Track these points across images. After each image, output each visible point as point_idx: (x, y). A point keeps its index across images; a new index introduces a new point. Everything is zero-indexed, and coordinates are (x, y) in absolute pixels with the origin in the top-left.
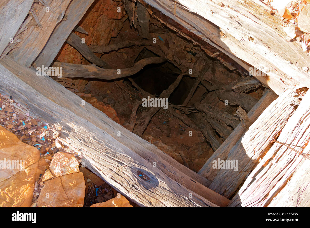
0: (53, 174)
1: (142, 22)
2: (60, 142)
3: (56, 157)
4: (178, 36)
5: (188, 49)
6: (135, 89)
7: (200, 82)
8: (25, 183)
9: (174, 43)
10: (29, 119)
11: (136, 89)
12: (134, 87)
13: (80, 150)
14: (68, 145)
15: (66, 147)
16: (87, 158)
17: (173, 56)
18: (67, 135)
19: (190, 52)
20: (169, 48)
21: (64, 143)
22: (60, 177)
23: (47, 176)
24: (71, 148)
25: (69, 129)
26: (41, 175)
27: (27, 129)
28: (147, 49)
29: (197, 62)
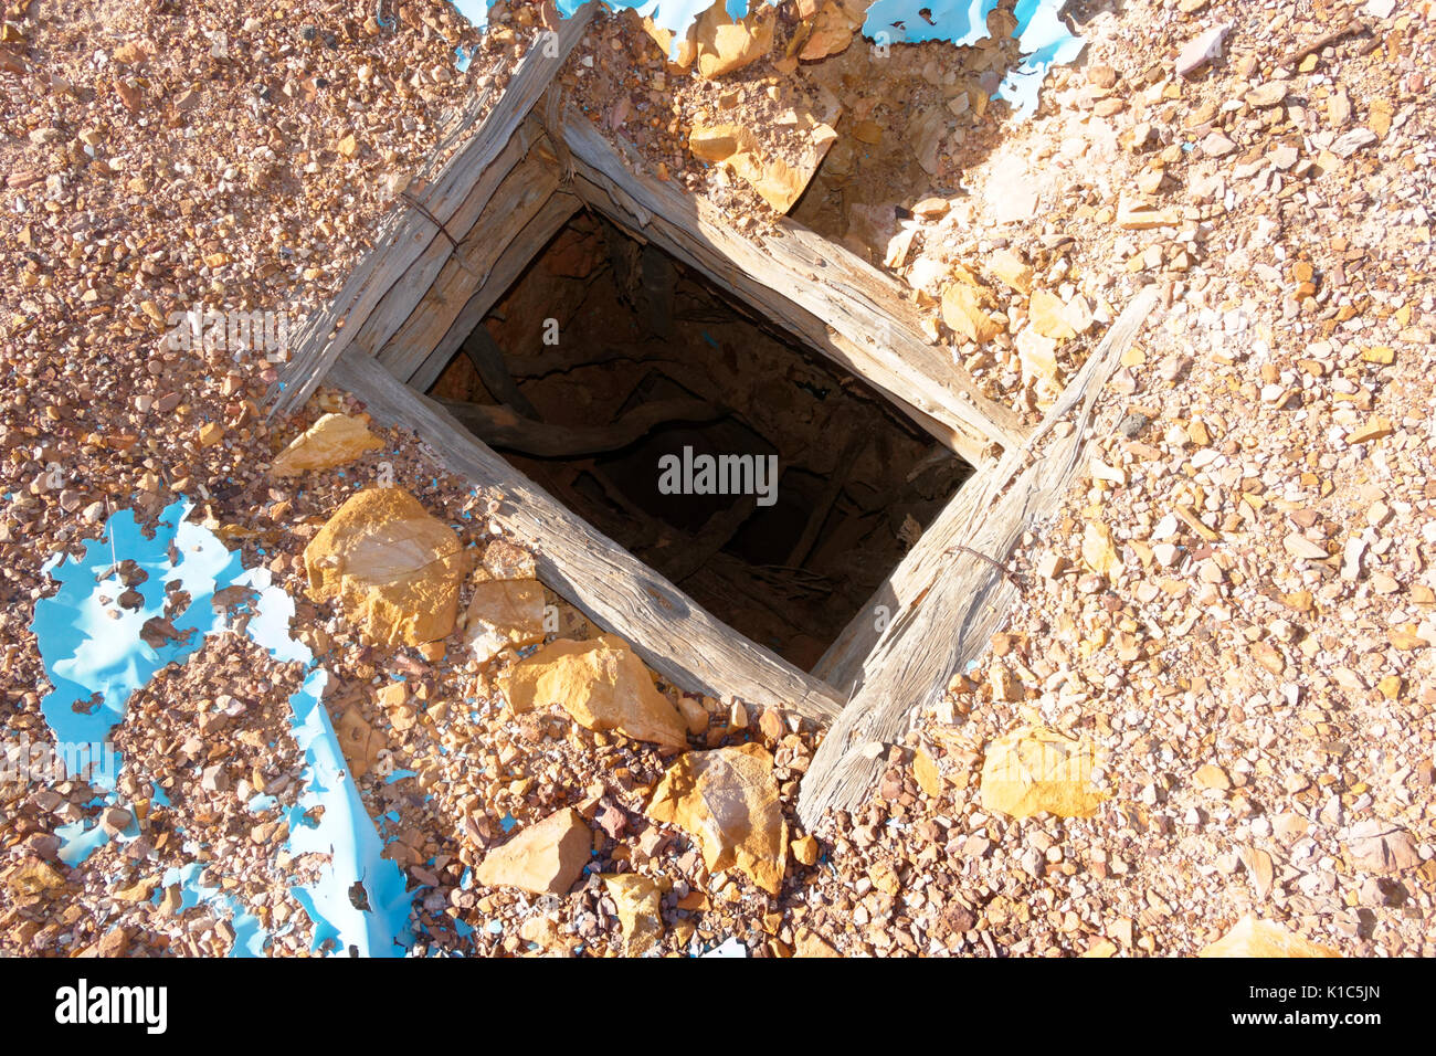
0: (490, 573)
1: (653, 288)
2: (498, 524)
3: (492, 547)
4: (766, 333)
5: (798, 376)
6: (613, 511)
7: (843, 489)
8: (446, 580)
9: (754, 357)
10: (444, 476)
11: (620, 509)
12: (611, 503)
13: (538, 540)
14: (513, 530)
15: (510, 533)
16: (550, 556)
17: (751, 398)
18: (514, 510)
19: (809, 386)
20: (736, 372)
21: (507, 526)
22: (502, 581)
23: (480, 575)
24: (519, 537)
25: (518, 499)
26: (469, 575)
27: (440, 493)
28: (661, 375)
29: (829, 418)
